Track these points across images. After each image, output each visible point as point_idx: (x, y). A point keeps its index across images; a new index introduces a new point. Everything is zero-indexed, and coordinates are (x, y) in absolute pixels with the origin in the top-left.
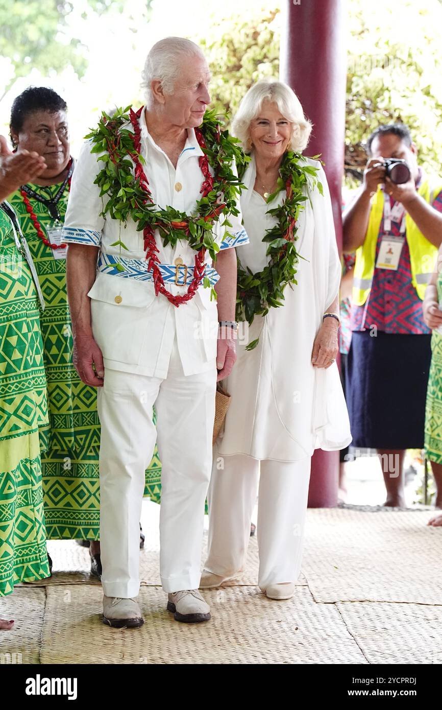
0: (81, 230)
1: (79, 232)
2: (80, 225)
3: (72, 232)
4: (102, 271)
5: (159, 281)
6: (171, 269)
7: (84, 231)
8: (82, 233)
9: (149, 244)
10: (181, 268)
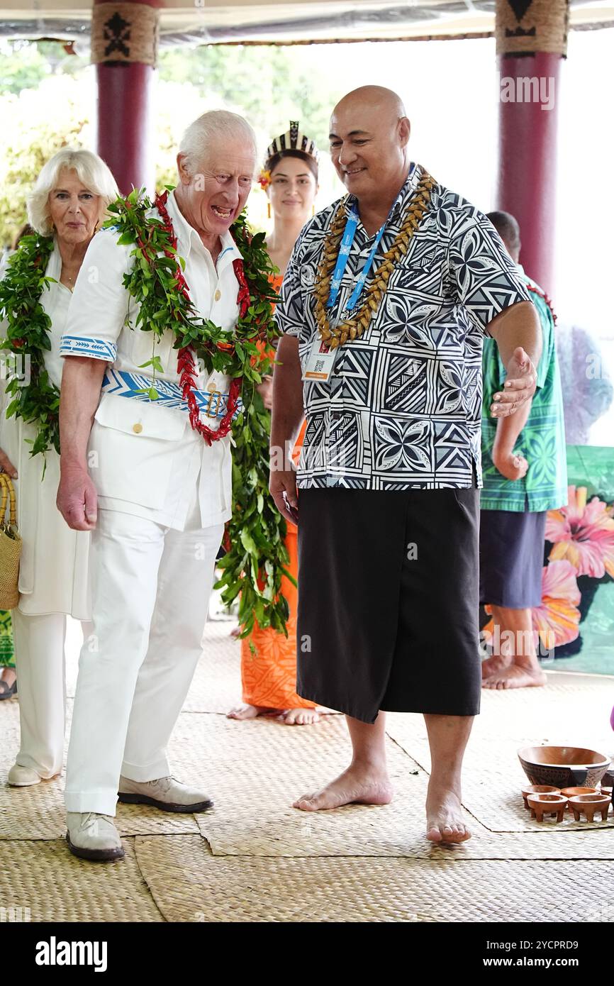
0: (98, 342)
1: (96, 344)
2: (97, 335)
3: (86, 342)
4: (110, 392)
5: (195, 412)
6: (204, 397)
7: (102, 343)
8: (100, 345)
9: (185, 365)
10: (215, 396)
